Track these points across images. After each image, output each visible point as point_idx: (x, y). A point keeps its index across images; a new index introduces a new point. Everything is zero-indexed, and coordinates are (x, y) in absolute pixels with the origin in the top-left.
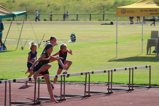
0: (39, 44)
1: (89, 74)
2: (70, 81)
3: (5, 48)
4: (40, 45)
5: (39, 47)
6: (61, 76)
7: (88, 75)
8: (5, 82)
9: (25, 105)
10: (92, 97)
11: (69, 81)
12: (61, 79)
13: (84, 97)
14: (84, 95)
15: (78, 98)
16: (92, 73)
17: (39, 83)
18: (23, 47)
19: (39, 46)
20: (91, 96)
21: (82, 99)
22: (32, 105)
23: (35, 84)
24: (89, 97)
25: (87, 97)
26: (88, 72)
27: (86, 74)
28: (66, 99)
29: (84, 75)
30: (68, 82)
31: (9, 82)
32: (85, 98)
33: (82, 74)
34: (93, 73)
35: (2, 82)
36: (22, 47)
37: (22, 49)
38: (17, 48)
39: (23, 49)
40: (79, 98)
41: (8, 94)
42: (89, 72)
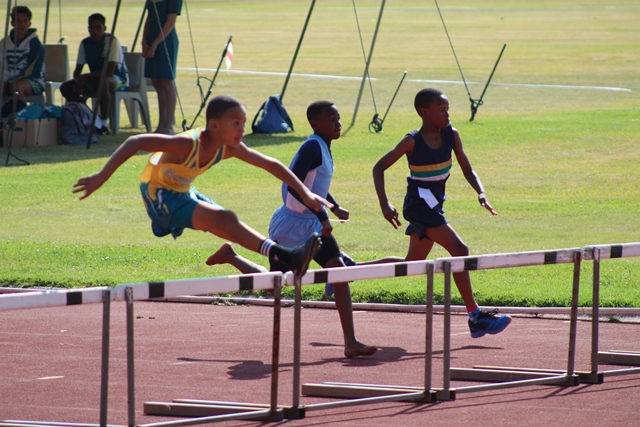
0: (472, 101)
1: (593, 257)
2: (543, 299)
3: (285, 125)
4: (479, 109)
5: (472, 119)
6: (430, 270)
7: (587, 265)
8: (99, 297)
9: (224, 423)
10: (610, 386)
11: (537, 300)
12: (430, 286)
13: (563, 384)
14: (565, 375)
15: (530, 388)
16: (612, 257)
17: (297, 307)
18: (381, 117)
19: (474, 110)
20: (605, 379)
21: (552, 395)
22: (257, 423)
23: (272, 309)
24: (594, 387)
25: (581, 385)
26: (591, 246)
27: (577, 257)
28: (457, 396)
29: (565, 262)
30: (534, 304)
31: (126, 298)
32: (570, 389)
33: (550, 258)
34: (620, 256)
35: (84, 298)
36: (376, 117)
37: (373, 130)
38: (352, 124)
39: (379, 129)
41: (117, 360)
42: (592, 251)
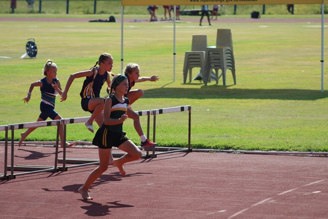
40: (43, 173)
